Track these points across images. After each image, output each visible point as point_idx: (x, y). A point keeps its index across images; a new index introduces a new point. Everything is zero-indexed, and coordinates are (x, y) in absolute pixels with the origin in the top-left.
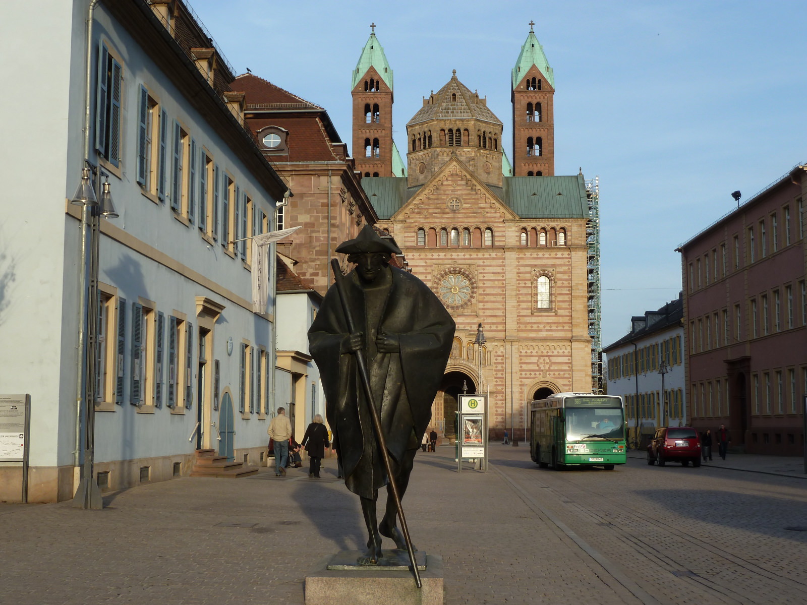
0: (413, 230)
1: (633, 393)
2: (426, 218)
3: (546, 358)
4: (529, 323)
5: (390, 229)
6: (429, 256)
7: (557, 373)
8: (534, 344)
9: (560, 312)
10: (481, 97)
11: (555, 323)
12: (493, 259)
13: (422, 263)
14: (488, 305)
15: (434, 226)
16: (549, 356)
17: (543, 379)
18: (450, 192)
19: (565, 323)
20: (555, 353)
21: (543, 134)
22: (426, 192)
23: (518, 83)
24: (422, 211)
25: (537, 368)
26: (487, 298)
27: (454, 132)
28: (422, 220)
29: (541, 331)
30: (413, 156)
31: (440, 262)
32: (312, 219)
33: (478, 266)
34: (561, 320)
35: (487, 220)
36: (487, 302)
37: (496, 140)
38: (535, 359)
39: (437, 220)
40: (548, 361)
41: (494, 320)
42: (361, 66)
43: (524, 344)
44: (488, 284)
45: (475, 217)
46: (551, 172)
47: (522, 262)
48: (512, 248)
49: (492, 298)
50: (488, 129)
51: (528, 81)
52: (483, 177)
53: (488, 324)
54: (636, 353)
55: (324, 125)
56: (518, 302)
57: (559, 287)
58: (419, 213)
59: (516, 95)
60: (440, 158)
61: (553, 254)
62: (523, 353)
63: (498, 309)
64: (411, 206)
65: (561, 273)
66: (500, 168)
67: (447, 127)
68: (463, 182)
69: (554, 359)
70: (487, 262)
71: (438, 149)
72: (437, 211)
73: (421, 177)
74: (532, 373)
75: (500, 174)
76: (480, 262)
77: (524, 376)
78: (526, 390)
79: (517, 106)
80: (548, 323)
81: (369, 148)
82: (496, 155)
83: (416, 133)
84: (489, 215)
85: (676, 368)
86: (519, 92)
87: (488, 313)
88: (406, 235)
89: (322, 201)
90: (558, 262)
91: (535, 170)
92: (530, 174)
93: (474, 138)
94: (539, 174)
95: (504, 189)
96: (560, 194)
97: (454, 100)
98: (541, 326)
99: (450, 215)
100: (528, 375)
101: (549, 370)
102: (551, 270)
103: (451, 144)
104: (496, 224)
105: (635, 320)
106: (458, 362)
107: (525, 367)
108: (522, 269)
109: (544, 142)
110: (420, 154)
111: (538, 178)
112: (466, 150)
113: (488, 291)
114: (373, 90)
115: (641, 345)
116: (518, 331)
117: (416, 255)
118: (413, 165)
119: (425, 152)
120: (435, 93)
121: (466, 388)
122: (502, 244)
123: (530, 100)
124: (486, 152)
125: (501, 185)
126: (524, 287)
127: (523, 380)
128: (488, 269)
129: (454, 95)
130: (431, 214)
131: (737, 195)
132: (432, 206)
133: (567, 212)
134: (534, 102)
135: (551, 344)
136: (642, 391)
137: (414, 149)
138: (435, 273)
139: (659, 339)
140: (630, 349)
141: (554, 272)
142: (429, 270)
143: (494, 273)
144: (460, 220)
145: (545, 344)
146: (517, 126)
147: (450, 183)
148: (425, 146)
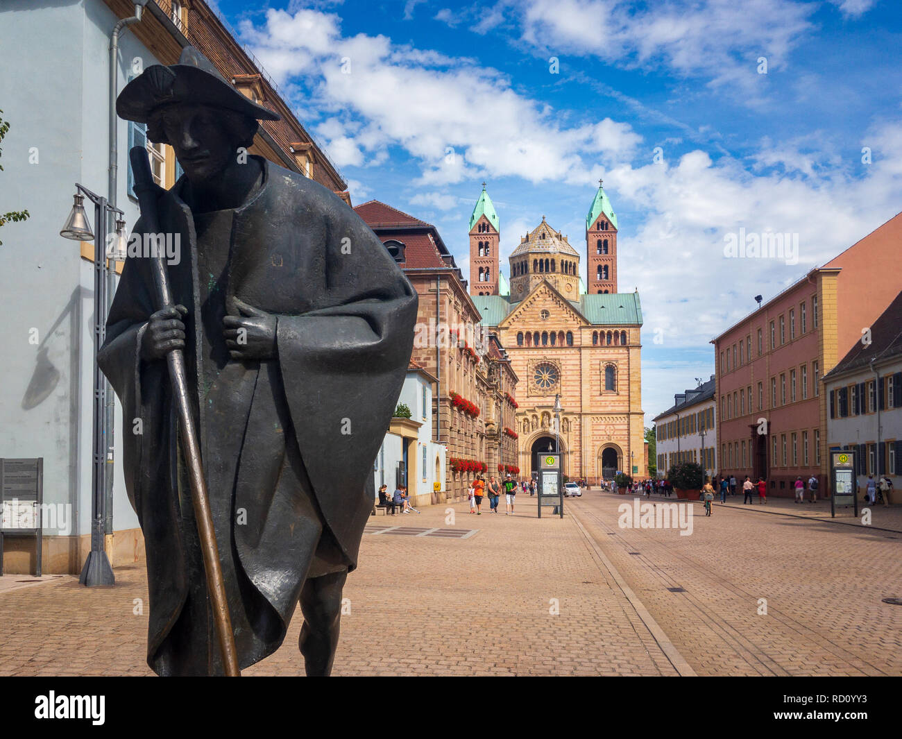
0: (514, 334)
1: (676, 450)
2: (523, 325)
3: (611, 426)
4: (598, 401)
5: (498, 333)
6: (526, 353)
7: (619, 437)
8: (603, 416)
9: (621, 393)
10: (563, 236)
11: (617, 401)
12: (573, 354)
13: (521, 358)
14: (569, 388)
15: (530, 330)
16: (613, 425)
17: (609, 442)
18: (541, 306)
19: (625, 401)
20: (618, 422)
21: (609, 263)
22: (524, 306)
23: (591, 225)
24: (521, 320)
25: (604, 433)
26: (568, 383)
27: (544, 262)
28: (521, 327)
29: (608, 406)
30: (514, 280)
31: (533, 357)
32: (425, 314)
33: (562, 360)
34: (622, 398)
35: (568, 326)
36: (568, 386)
37: (574, 267)
38: (603, 427)
39: (532, 327)
40: (612, 428)
41: (574, 399)
42: (475, 215)
43: (595, 416)
44: (569, 373)
45: (560, 324)
46: (614, 291)
47: (594, 357)
48: (587, 347)
49: (572, 383)
50: (569, 259)
51: (598, 225)
52: (565, 295)
53: (569, 402)
54: (678, 420)
55: (434, 239)
56: (591, 385)
57: (620, 375)
58: (518, 321)
59: (590, 235)
60: (534, 280)
61: (616, 351)
62: (595, 423)
63: (577, 391)
64: (513, 317)
65: (622, 364)
66: (577, 288)
67: (539, 257)
68: (551, 299)
69: (617, 427)
70: (568, 357)
71: (533, 275)
72: (531, 320)
73: (520, 295)
74: (601, 437)
75: (577, 293)
76: (563, 357)
77: (595, 439)
78: (597, 449)
79: (590, 242)
80: (613, 401)
81: (482, 275)
82: (575, 278)
83: (516, 263)
84: (569, 322)
85: (709, 431)
86: (592, 232)
87: (569, 394)
88: (509, 337)
89: (432, 300)
90: (620, 356)
91: (603, 289)
92: (600, 292)
93: (558, 267)
94: (606, 292)
95: (580, 304)
96: (621, 307)
97: (544, 238)
98: (607, 403)
99: (542, 323)
100: (598, 439)
101: (613, 435)
102: (614, 362)
103: (541, 271)
104: (575, 330)
105: (677, 397)
106: (546, 430)
107: (596, 433)
108: (594, 362)
109: (610, 269)
110: (520, 278)
111: (606, 295)
112: (553, 275)
113: (569, 378)
114: (485, 232)
115: (682, 415)
116: (591, 407)
117: (517, 352)
118: (514, 287)
119: (523, 277)
120: (529, 233)
121: (551, 448)
122: (579, 343)
123: (599, 238)
124: (566, 276)
125: (579, 300)
126: (595, 375)
127: (595, 442)
128: (568, 362)
129: (544, 235)
130: (527, 322)
131: (759, 299)
132: (528, 316)
133: (626, 320)
134: (603, 239)
135: (614, 416)
136: (683, 449)
137: (514, 275)
138: (530, 365)
139: (696, 411)
140: (674, 418)
141: (617, 364)
142: (526, 362)
143: (573, 365)
144: (549, 326)
145: (610, 416)
146: (590, 258)
147: (540, 299)
148: (522, 273)
